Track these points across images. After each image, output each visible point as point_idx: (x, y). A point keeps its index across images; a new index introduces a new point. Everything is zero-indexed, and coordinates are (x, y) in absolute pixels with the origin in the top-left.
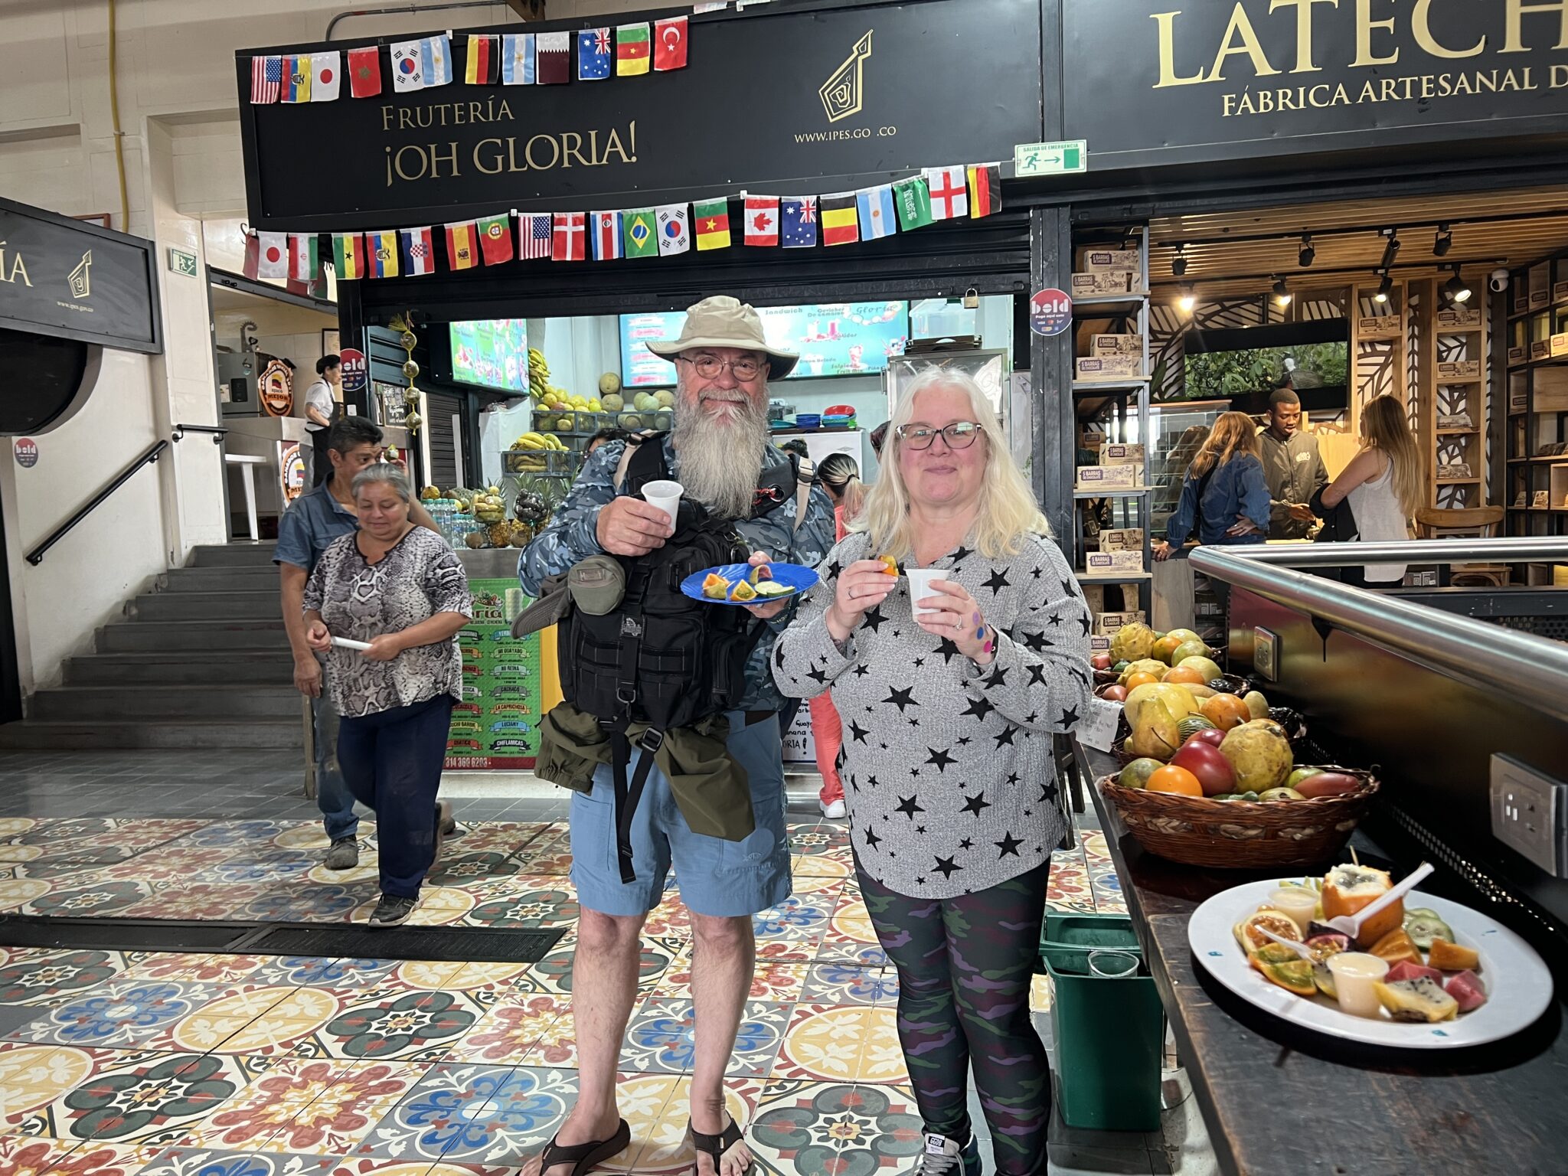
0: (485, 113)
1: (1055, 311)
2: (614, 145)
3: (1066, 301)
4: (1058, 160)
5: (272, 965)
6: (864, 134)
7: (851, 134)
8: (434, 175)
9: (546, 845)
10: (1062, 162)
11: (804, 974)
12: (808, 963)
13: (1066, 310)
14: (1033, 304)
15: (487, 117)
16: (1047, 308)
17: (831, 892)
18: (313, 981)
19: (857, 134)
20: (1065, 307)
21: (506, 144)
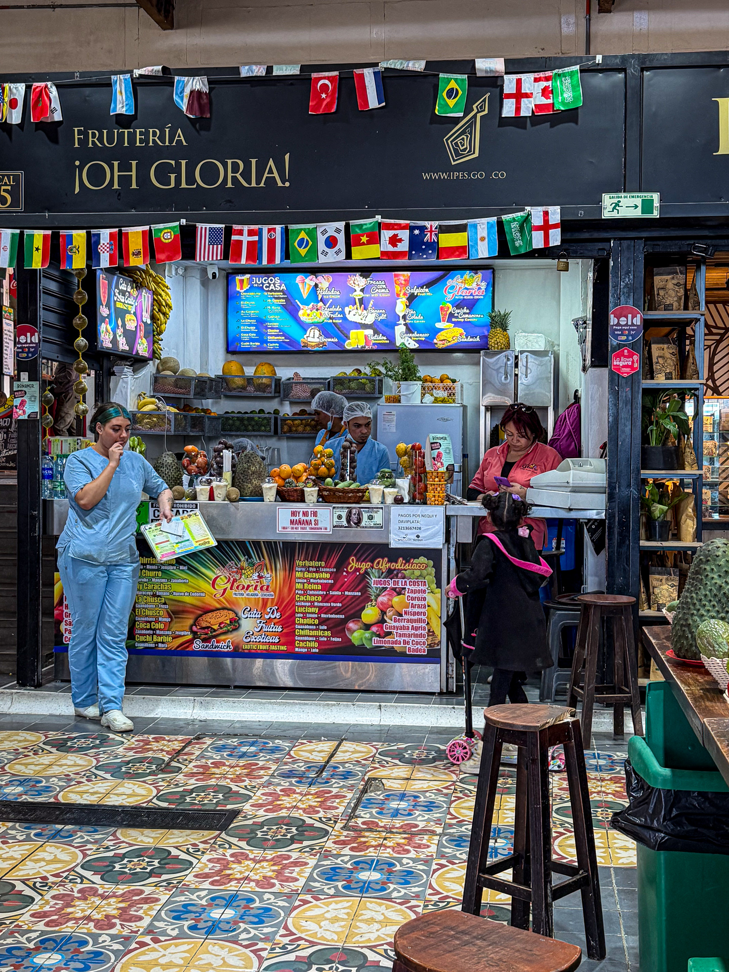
0: (163, 138)
1: (630, 323)
2: (271, 172)
3: (639, 316)
4: (636, 207)
5: (13, 828)
6: (479, 176)
7: (469, 176)
8: (116, 186)
9: (197, 753)
10: (640, 208)
11: (436, 842)
12: (437, 835)
13: (639, 323)
14: (612, 316)
15: (163, 141)
16: (623, 321)
17: (445, 791)
18: (52, 839)
19: (474, 175)
20: (638, 321)
21: (179, 165)
